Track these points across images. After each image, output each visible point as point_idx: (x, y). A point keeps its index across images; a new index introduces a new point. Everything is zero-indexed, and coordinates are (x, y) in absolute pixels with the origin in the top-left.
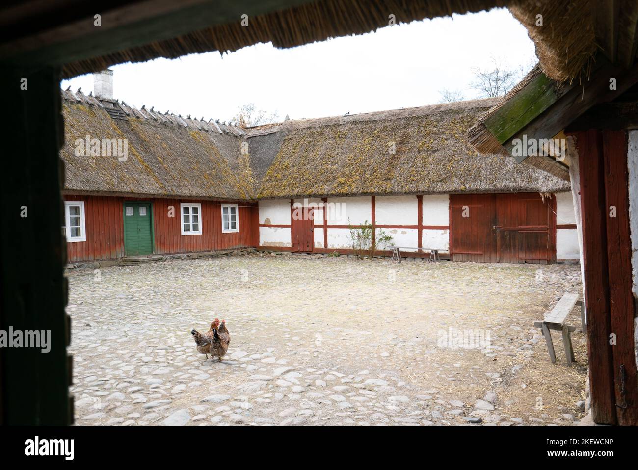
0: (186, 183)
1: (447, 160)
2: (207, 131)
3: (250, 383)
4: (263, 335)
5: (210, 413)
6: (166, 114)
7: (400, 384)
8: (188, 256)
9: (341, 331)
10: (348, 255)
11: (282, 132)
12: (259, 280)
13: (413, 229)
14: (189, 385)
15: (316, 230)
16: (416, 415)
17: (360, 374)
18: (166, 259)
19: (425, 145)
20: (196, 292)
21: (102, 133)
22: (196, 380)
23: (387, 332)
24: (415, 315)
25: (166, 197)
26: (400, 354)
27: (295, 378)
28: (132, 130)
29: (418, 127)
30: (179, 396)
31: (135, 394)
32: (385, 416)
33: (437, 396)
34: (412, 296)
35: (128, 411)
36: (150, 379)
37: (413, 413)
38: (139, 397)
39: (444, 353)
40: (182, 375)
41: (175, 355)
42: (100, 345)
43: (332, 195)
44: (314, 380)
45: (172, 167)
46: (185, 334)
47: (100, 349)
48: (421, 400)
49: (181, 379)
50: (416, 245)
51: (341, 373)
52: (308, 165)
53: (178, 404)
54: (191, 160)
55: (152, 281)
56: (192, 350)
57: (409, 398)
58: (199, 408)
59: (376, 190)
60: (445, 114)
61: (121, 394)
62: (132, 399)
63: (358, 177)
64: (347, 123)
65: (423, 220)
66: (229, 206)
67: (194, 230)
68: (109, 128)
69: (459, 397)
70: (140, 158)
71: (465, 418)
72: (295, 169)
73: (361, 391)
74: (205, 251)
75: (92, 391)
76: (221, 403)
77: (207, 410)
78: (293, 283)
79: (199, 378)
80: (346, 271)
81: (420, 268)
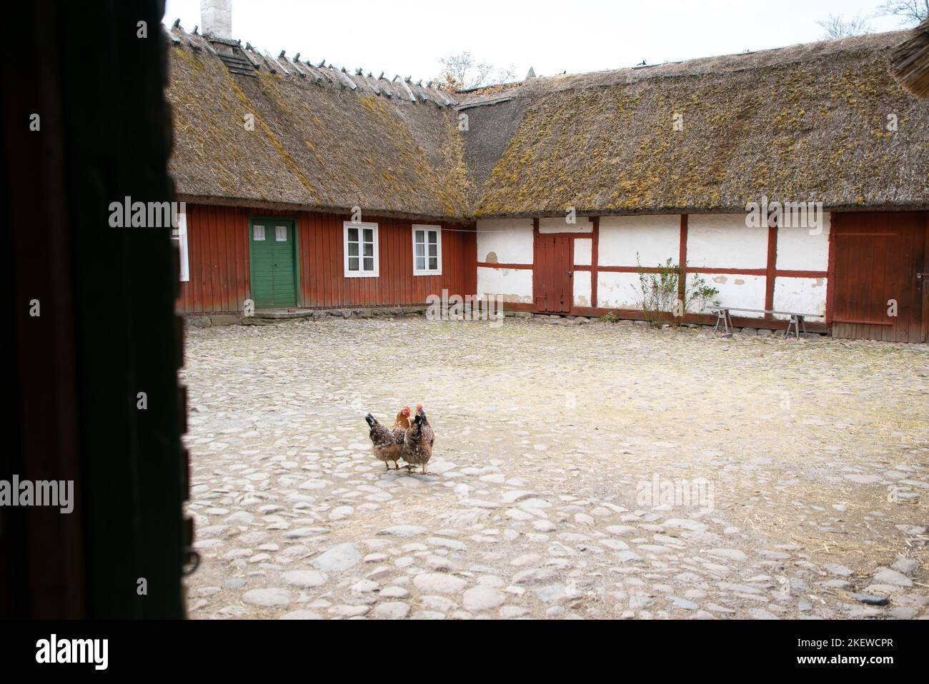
0: (354, 187)
1: (830, 147)
2: (389, 97)
3: (461, 510)
4: (483, 439)
5: (394, 551)
6: (320, 67)
7: (730, 530)
8: (355, 312)
9: (621, 440)
10: (634, 320)
11: (522, 98)
12: (477, 354)
13: (758, 277)
14: (359, 508)
15: (577, 274)
16: (760, 582)
17: (655, 510)
18: (319, 317)
19: (788, 119)
20: (368, 369)
21: (215, 98)
22: (370, 502)
23: (705, 446)
24: (758, 422)
25: (319, 210)
26: (729, 482)
27: (540, 508)
28: (264, 94)
29: (775, 87)
30: (341, 523)
31: (270, 516)
32: (702, 579)
33: (800, 555)
34: (753, 391)
35: (260, 539)
36: (294, 495)
37: (754, 579)
38: (277, 520)
39: (814, 485)
40: (348, 492)
41: (334, 462)
42: (214, 441)
43: (609, 212)
44: (572, 514)
45: (331, 158)
46: (351, 431)
47: (213, 446)
48: (770, 559)
49: (345, 498)
50: (762, 306)
51: (620, 505)
52: (566, 158)
53: (340, 535)
54: (362, 148)
55: (296, 349)
56: (363, 455)
57: (747, 554)
58: (375, 543)
59: (691, 203)
60: (831, 60)
61: (247, 513)
62: (265, 522)
63: (657, 179)
64: (641, 81)
65: (778, 260)
66: (426, 229)
67: (366, 268)
68: (226, 89)
69: (843, 559)
70: (277, 143)
71: (855, 595)
72: (544, 165)
73: (657, 537)
74: (384, 306)
75: (202, 507)
76: (412, 538)
77: (388, 546)
78: (536, 362)
79: (375, 499)
80: (631, 346)
81: (767, 347)
